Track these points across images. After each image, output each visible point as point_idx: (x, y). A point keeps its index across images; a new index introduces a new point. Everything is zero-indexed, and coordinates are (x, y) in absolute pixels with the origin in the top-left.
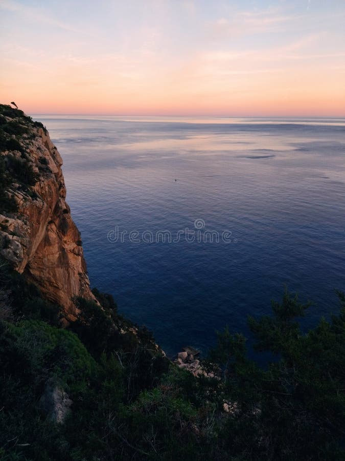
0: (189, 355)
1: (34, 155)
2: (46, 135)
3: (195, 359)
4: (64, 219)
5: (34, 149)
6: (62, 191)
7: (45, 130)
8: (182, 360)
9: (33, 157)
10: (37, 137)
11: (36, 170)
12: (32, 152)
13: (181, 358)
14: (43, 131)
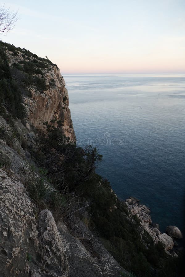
0: (132, 201)
1: (48, 77)
2: (58, 70)
3: (135, 203)
4: (62, 112)
5: (49, 74)
6: (67, 102)
7: (57, 68)
8: (128, 203)
9: (48, 78)
10: (52, 70)
11: (48, 84)
12: (47, 76)
13: (127, 202)
14: (56, 68)
